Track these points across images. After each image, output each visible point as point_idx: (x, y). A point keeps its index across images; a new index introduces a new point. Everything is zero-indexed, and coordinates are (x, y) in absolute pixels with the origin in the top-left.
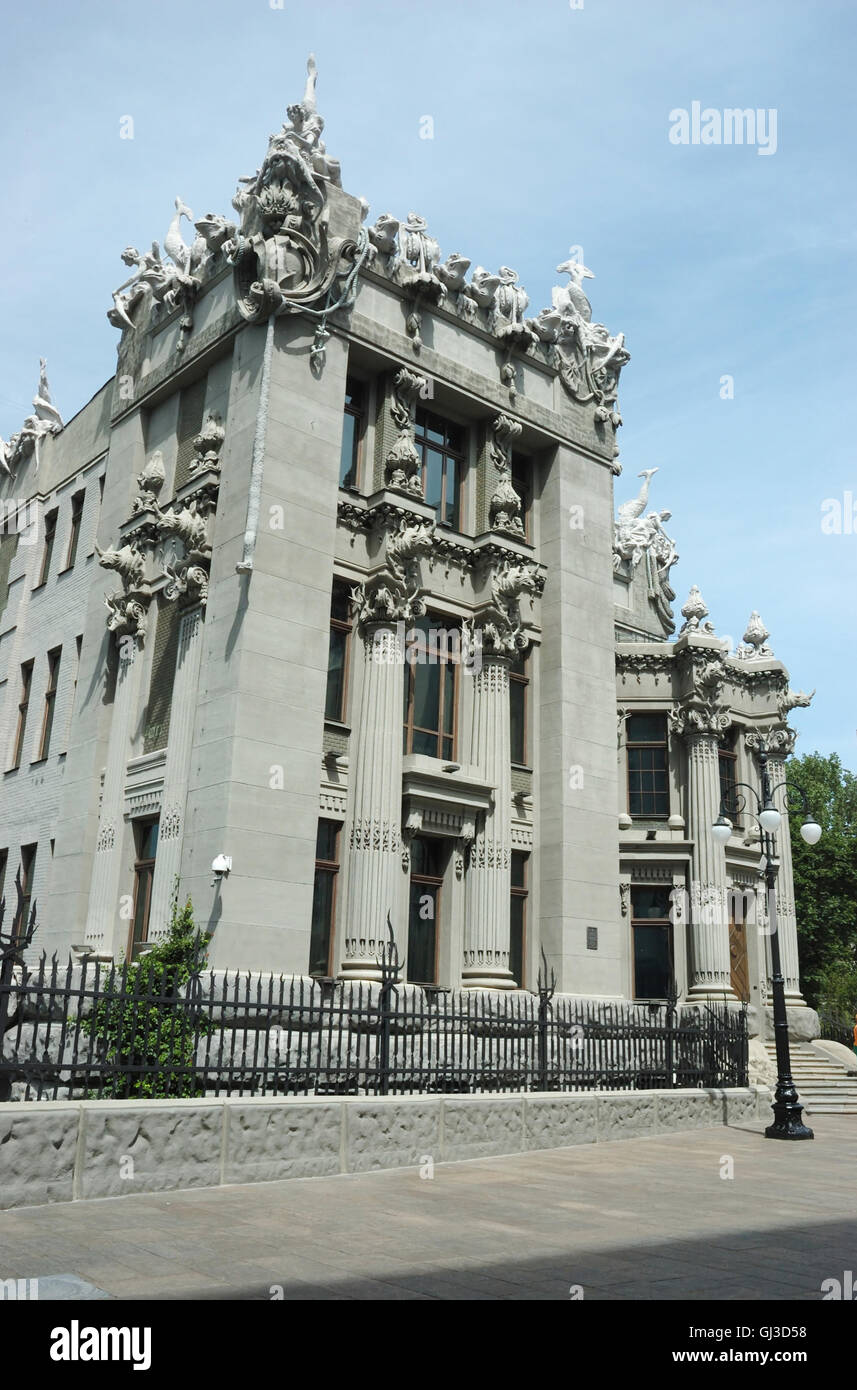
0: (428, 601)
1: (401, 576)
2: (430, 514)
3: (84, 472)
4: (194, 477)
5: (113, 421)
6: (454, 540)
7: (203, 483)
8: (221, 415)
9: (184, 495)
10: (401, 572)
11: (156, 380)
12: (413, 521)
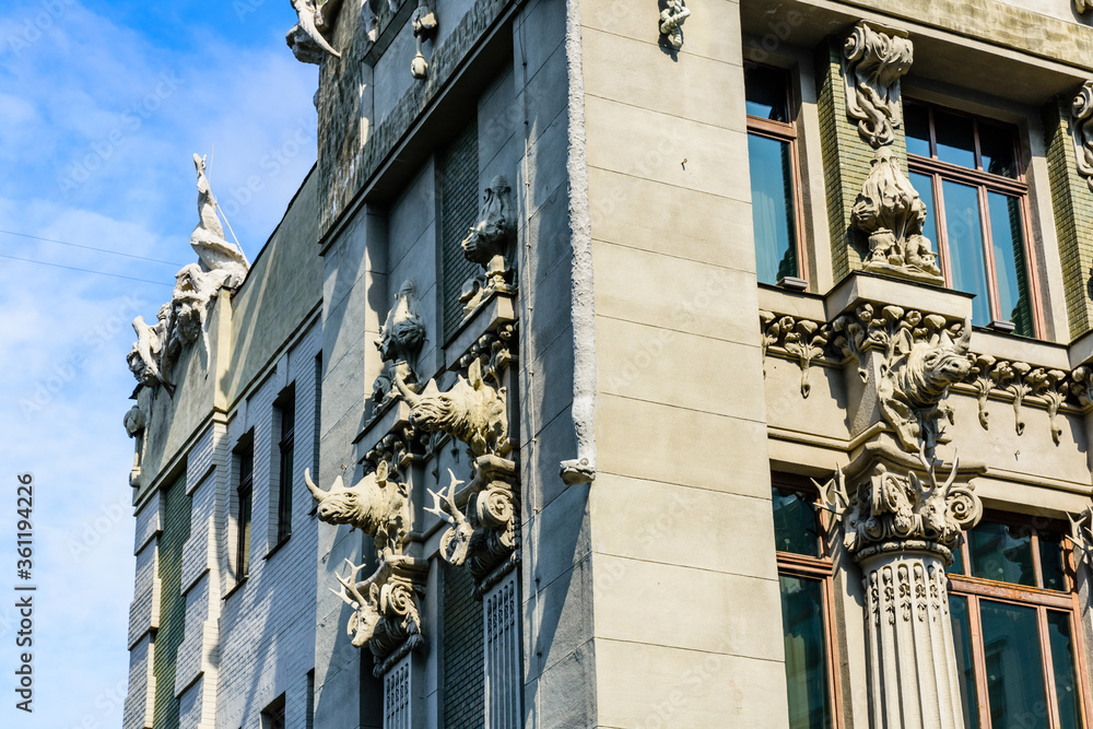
0: (982, 488)
1: (914, 442)
2: (962, 308)
3: (289, 352)
4: (470, 314)
5: (322, 242)
6: (1024, 354)
7: (486, 322)
8: (510, 184)
9: (455, 353)
10: (916, 435)
11: (384, 146)
12: (925, 327)
